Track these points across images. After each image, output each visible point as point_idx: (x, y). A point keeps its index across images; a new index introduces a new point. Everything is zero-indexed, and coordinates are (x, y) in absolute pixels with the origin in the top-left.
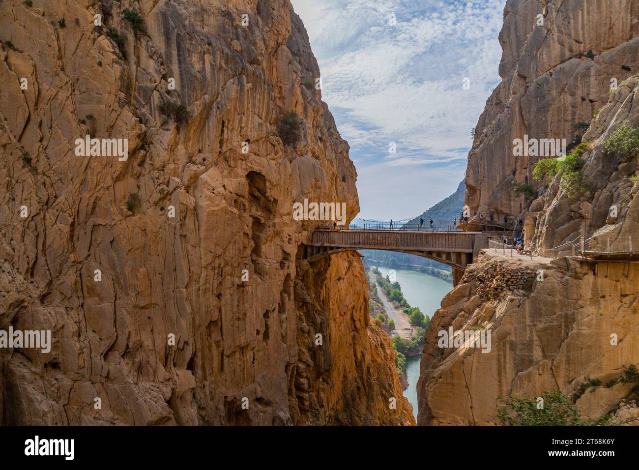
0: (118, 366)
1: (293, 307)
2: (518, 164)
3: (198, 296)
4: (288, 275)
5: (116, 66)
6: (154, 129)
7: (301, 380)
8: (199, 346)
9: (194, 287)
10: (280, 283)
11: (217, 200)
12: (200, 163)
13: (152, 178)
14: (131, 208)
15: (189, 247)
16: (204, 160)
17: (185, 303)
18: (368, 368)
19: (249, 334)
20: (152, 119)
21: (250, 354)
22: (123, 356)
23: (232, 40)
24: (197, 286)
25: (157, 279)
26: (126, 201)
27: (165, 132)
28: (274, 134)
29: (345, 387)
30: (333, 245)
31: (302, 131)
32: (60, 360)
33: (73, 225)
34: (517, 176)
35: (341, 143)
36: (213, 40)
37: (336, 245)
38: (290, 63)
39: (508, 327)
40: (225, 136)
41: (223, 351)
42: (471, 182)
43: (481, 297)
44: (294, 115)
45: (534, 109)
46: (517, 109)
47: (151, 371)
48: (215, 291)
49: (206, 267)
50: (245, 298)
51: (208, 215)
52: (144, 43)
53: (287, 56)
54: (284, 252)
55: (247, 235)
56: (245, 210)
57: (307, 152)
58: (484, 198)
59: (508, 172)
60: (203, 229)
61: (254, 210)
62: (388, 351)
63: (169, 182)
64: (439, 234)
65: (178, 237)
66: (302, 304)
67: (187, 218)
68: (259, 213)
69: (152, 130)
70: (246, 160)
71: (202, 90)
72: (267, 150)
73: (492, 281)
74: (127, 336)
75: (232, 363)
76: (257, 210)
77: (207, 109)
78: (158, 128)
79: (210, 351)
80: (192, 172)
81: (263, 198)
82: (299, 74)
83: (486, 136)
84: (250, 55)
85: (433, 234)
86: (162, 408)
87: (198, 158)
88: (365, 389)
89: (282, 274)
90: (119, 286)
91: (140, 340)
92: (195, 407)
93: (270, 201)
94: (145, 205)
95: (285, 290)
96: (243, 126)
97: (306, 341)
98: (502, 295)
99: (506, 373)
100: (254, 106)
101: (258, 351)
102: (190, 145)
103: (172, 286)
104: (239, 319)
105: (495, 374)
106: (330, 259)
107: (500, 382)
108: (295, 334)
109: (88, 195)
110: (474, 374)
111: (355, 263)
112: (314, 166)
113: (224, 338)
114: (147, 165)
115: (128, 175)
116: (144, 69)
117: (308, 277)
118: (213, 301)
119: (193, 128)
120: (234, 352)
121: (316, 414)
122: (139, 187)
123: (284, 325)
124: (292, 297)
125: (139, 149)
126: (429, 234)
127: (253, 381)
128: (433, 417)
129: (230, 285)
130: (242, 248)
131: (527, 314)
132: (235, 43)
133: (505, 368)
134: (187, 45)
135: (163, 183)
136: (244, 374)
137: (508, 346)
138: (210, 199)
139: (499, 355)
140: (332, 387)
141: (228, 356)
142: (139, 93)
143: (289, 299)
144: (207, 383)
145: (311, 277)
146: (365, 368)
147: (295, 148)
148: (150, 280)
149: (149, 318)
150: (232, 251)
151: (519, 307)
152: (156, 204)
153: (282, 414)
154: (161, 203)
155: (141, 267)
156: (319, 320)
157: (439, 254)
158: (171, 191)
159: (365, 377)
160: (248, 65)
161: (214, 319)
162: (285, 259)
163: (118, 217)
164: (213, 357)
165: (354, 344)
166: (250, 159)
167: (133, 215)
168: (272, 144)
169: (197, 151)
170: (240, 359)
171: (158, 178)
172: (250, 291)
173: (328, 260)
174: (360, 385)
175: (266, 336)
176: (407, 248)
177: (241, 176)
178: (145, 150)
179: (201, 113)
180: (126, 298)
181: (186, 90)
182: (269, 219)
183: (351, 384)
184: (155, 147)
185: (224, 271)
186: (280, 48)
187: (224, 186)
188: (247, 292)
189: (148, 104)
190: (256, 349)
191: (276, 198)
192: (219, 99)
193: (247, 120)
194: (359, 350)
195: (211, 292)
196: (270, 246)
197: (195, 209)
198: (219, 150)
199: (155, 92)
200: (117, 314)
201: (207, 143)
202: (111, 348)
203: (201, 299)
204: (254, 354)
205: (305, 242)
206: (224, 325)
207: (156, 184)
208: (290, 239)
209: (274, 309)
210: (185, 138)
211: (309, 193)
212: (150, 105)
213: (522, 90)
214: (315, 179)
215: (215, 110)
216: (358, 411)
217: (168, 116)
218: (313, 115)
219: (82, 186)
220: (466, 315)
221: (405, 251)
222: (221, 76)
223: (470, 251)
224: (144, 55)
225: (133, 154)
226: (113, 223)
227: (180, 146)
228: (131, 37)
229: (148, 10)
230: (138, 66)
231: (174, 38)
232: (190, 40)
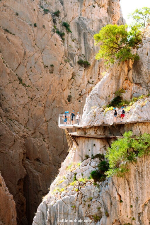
5: (63, 46)
13: (76, 90)
14: (69, 100)
16: (93, 82)
20: (75, 66)
26: (67, 98)
27: (80, 71)
32: (41, 157)
33: (44, 107)
40: (100, 72)
52: (70, 35)
63: (82, 91)
77: (95, 61)
78: (77, 70)
80: (90, 87)
87: (91, 81)
94: (73, 100)
102: (88, 76)
109: (52, 96)
114: (74, 84)
115: (67, 88)
116: (70, 45)
119: (90, 69)
122: (71, 92)
125: (71, 78)
134: (88, 37)
135: (80, 91)
142: (69, 56)
152: (78, 99)
154: (79, 99)
158: (83, 95)
163: (65, 104)
167: (70, 103)
169: (90, 78)
171: (78, 89)
178: (73, 79)
179: (93, 64)
181: (87, 55)
184: (77, 77)
198: (98, 77)
199: (76, 55)
200: (64, 140)
201: (94, 75)
202: (62, 153)
207: (78, 92)
210: (87, 73)
212: (74, 60)
215: (97, 62)
217: (81, 65)
219: (48, 92)
224: (70, 40)
225: (70, 80)
226: (63, 106)
227: (85, 77)
228: (66, 33)
229: (70, 21)
230: (68, 45)
231: (82, 34)
232: (89, 35)
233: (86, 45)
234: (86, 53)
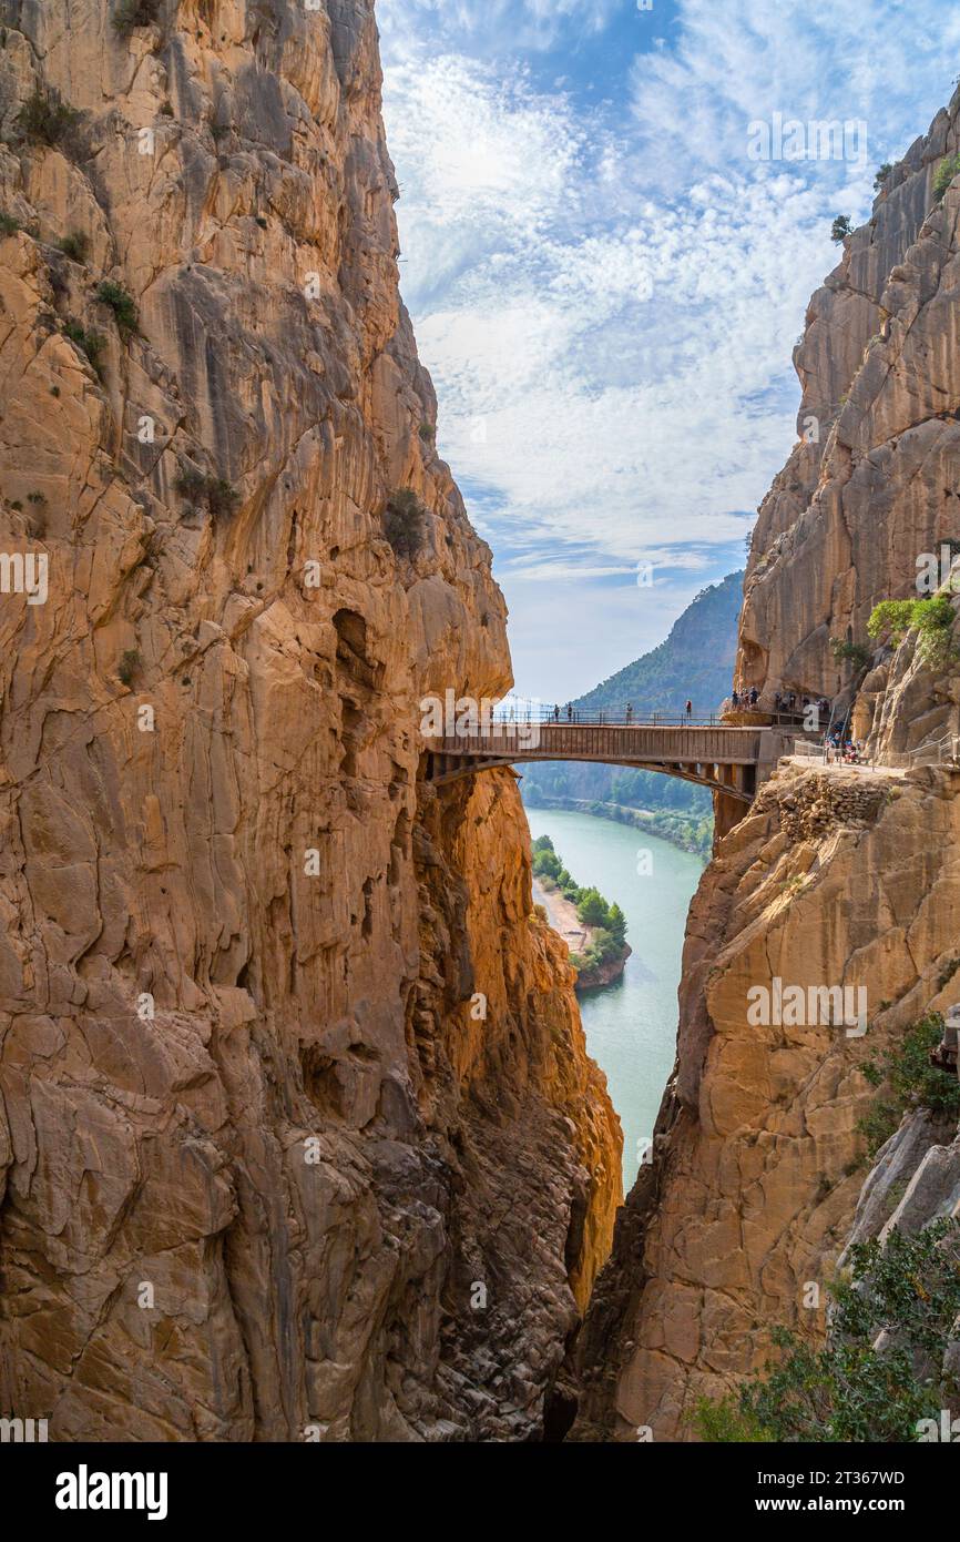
0: (108, 983)
1: (412, 873)
2: (836, 604)
3: (252, 849)
4: (403, 812)
5: (91, 398)
6: (165, 524)
7: (423, 1014)
8: (258, 944)
9: (247, 831)
10: (389, 826)
11: (288, 665)
12: (252, 594)
13: (167, 623)
14: (127, 679)
15: (239, 755)
16: (260, 586)
17: (233, 861)
18: (530, 998)
19: (338, 924)
20: (160, 505)
21: (340, 960)
22: (115, 964)
23: (306, 351)
24: (252, 830)
25: (175, 816)
26: (116, 665)
27: (189, 531)
28: (379, 537)
29: (487, 1035)
30: (486, 753)
31: (426, 529)
34: (834, 626)
35: (478, 546)
36: (274, 351)
37: (493, 753)
38: (399, 391)
39: (839, 879)
40: (299, 542)
41: (294, 954)
42: (753, 636)
43: (790, 835)
44: (409, 496)
45: (864, 507)
46: (835, 506)
47: (172, 990)
48: (281, 841)
49: (267, 795)
50: (332, 854)
51: (273, 693)
52: (137, 352)
53: (394, 377)
54: (395, 765)
55: (334, 732)
56: (330, 684)
57: (435, 570)
58: (775, 665)
59: (818, 619)
60: (263, 720)
61: (342, 684)
62: (561, 967)
63: (198, 629)
64: (694, 731)
65: (218, 736)
66: (425, 866)
67: (235, 700)
68: (352, 691)
69: (162, 528)
70: (332, 587)
71: (258, 451)
72: (367, 568)
73: (809, 808)
74: (126, 925)
75: (310, 977)
76: (348, 685)
77: (268, 486)
78: (173, 523)
79: (273, 953)
80: (243, 612)
81: (358, 662)
82: (418, 412)
83: (780, 552)
84: (339, 383)
85: (682, 731)
86: (200, 1057)
87: (249, 584)
88: (524, 1038)
89: (394, 807)
90: (105, 831)
91: (149, 933)
92: (257, 1056)
93: (372, 667)
94: (151, 675)
95: (397, 841)
96: (328, 520)
97: (431, 940)
98: (828, 828)
99: (834, 952)
100: (346, 481)
101: (354, 955)
102: (234, 558)
103: (205, 831)
104: (321, 894)
105: (819, 957)
106: (474, 781)
107: (825, 967)
108: (415, 924)
109: (35, 653)
110: (784, 957)
111: (506, 790)
112: (449, 598)
113: (296, 929)
114: (154, 597)
115: (119, 616)
116: (139, 404)
117: (433, 816)
118: (277, 859)
119: (241, 525)
120: (313, 957)
121: (446, 1081)
122: (138, 638)
123: (397, 908)
124: (410, 853)
125: (141, 565)
126: (675, 731)
127: (346, 1013)
128: (716, 1033)
129: (306, 829)
130: (326, 758)
131: (869, 858)
132: (313, 356)
133: (833, 943)
134: (229, 362)
135: (187, 632)
136: (330, 1000)
137: (839, 909)
138: (275, 663)
139: (825, 924)
140: (465, 1034)
141: (303, 965)
142: (131, 452)
143: (405, 858)
144: (271, 1013)
145: (438, 816)
146: (524, 998)
147: (414, 562)
148: (164, 819)
149: (164, 891)
150: (309, 766)
151: (856, 846)
152: (175, 672)
153: (396, 1075)
154: (183, 670)
155: (147, 794)
156: (452, 900)
157: (692, 767)
158: (203, 648)
159: (524, 1014)
160: (336, 400)
161: (280, 894)
162: (396, 779)
163: (103, 698)
164: (277, 965)
165: (504, 950)
166: (339, 586)
167: (132, 692)
168: (377, 556)
169: (245, 570)
170: (324, 971)
171: (177, 622)
172: (340, 841)
173: (470, 782)
174: (516, 1031)
175: (367, 927)
176: (635, 758)
177: (325, 620)
178: (151, 567)
179: (256, 497)
180: (121, 852)
181: (227, 451)
182: (369, 700)
183: (500, 1029)
184: (170, 562)
185: (297, 801)
186: (379, 360)
187: (297, 639)
188: (335, 843)
189: (152, 476)
190: (349, 953)
191: (383, 660)
192: (288, 469)
193: (335, 510)
194: (513, 961)
195: (274, 842)
196: (370, 754)
197: (248, 683)
198: (287, 567)
199: (166, 452)
200: (102, 885)
201: (265, 554)
202: (91, 950)
203: (258, 854)
204: (346, 960)
205: (432, 748)
206: (295, 904)
207: (175, 633)
208: (406, 741)
209: (380, 877)
210: (226, 544)
211: (441, 651)
212: (157, 476)
213: (844, 472)
214: (452, 623)
215: (280, 491)
216: (513, 1082)
217: (195, 500)
218: (434, 494)
219: (21, 633)
220: (765, 865)
221: (631, 763)
222: (291, 423)
223: (751, 761)
224: (138, 376)
225: (129, 574)
226: (93, 708)
227: (217, 561)
228: (113, 340)
229: (143, 284)
230: (127, 398)
231: (200, 346)
232: (233, 351)
233: (220, 401)
234: (219, 442)
